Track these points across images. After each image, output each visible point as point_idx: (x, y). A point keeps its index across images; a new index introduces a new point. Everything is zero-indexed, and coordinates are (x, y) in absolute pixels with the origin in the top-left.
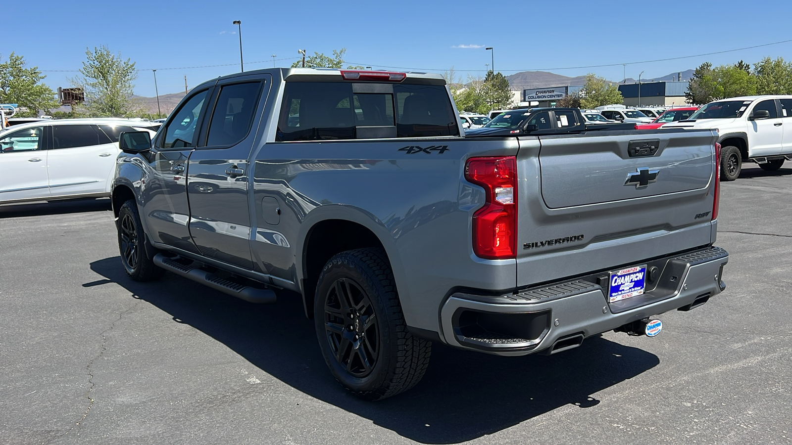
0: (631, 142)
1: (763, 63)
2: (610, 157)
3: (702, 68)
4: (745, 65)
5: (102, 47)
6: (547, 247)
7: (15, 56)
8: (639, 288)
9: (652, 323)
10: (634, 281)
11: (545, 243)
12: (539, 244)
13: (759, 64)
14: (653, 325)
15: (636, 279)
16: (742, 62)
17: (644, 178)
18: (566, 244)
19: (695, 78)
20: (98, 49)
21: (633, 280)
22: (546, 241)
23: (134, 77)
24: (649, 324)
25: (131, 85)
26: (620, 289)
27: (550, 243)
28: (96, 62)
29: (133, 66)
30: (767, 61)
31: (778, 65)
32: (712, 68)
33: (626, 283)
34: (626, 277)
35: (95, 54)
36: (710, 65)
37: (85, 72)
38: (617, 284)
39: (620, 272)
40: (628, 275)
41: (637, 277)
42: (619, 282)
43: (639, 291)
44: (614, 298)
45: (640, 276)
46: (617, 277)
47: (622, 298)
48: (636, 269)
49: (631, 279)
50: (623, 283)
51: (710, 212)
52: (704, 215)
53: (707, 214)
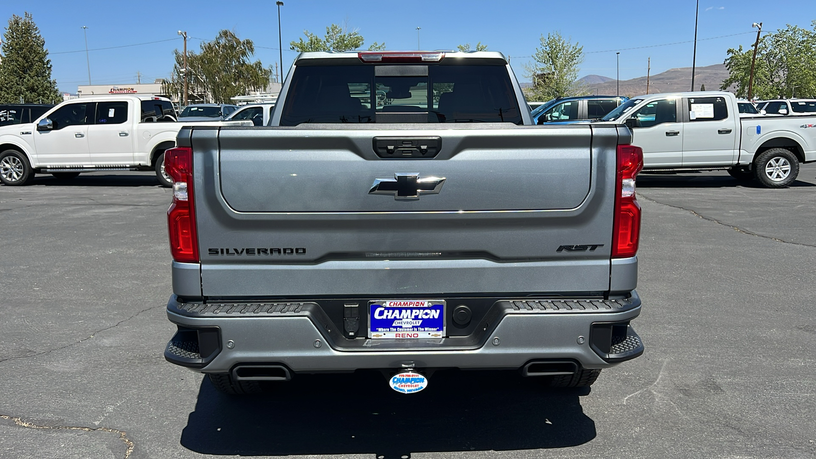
0: (377, 138)
2: (347, 156)
5: (555, 33)
7: (481, 45)
8: (435, 329)
9: (403, 376)
10: (422, 319)
11: (242, 252)
12: (232, 252)
14: (405, 378)
15: (425, 317)
17: (405, 187)
20: (551, 35)
21: (420, 317)
22: (243, 249)
23: (580, 61)
24: (397, 376)
25: (577, 69)
26: (394, 325)
27: (249, 251)
28: (548, 47)
29: (581, 50)
33: (407, 319)
34: (404, 311)
35: (547, 40)
37: (536, 57)
38: (384, 317)
39: (388, 304)
40: (406, 309)
41: (426, 314)
42: (388, 315)
43: (432, 333)
44: (380, 334)
45: (435, 314)
46: (383, 309)
47: (398, 337)
48: (426, 303)
49: (414, 314)
50: (398, 317)
51: (603, 245)
52: (583, 248)
53: (594, 247)
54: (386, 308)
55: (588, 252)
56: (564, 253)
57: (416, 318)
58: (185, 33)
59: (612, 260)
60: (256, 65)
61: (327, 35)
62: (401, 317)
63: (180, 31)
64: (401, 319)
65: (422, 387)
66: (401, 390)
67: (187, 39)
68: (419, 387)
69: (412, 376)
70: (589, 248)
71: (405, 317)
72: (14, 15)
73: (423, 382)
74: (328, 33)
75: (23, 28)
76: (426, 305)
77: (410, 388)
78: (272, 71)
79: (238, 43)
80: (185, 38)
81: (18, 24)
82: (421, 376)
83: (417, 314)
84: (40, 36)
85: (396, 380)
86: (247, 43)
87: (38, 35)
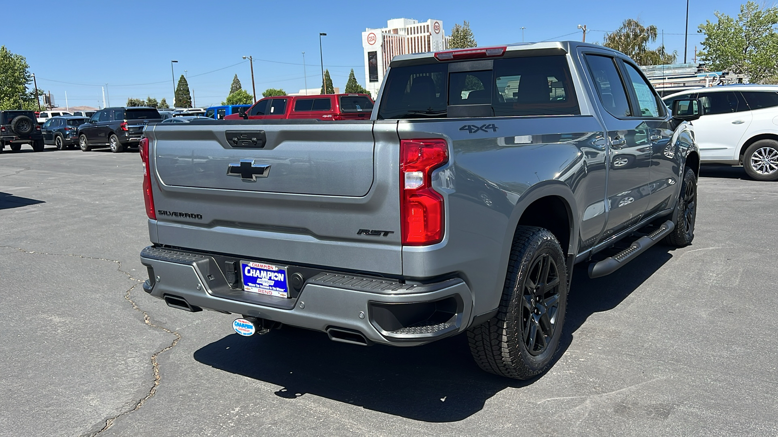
0: (228, 132)
6: (174, 218)
8: (283, 290)
9: (240, 321)
10: (274, 280)
11: (172, 214)
12: (168, 213)
14: (242, 323)
17: (246, 171)
18: (188, 219)
21: (272, 278)
22: (173, 212)
26: (257, 282)
33: (265, 279)
34: (262, 272)
38: (250, 275)
39: (251, 264)
40: (264, 270)
41: (276, 276)
42: (253, 273)
43: (281, 293)
44: (249, 287)
45: (281, 277)
46: (249, 268)
47: (260, 293)
48: (275, 268)
49: (269, 276)
50: (259, 276)
51: (393, 232)
52: (377, 233)
53: (386, 233)
54: (252, 268)
55: (381, 237)
56: (363, 236)
57: (270, 279)
58: (585, 27)
59: (403, 247)
60: (659, 51)
61: (741, 14)
62: (261, 277)
63: (579, 25)
64: (261, 278)
65: (251, 333)
66: (240, 332)
67: (586, 32)
68: (250, 332)
69: (246, 322)
70: (382, 234)
71: (264, 277)
72: (456, 25)
73: (252, 328)
74: (742, 11)
75: (462, 34)
76: (274, 269)
77: (245, 332)
78: (676, 56)
79: (642, 31)
80: (584, 31)
81: (458, 32)
82: (251, 324)
83: (270, 276)
84: (474, 40)
85: (236, 323)
86: (651, 30)
87: (472, 40)
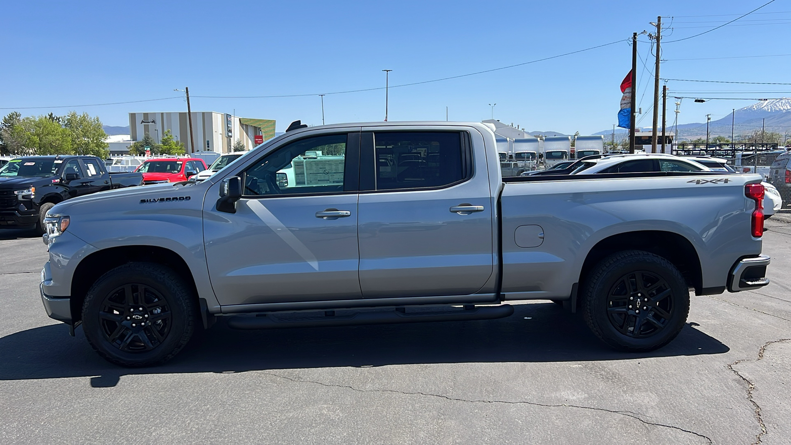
1: (69, 116)
3: (11, 117)
4: (55, 118)
13: (66, 118)
16: (52, 114)
19: (4, 127)
30: (73, 115)
31: (84, 119)
32: (21, 118)
36: (20, 115)
